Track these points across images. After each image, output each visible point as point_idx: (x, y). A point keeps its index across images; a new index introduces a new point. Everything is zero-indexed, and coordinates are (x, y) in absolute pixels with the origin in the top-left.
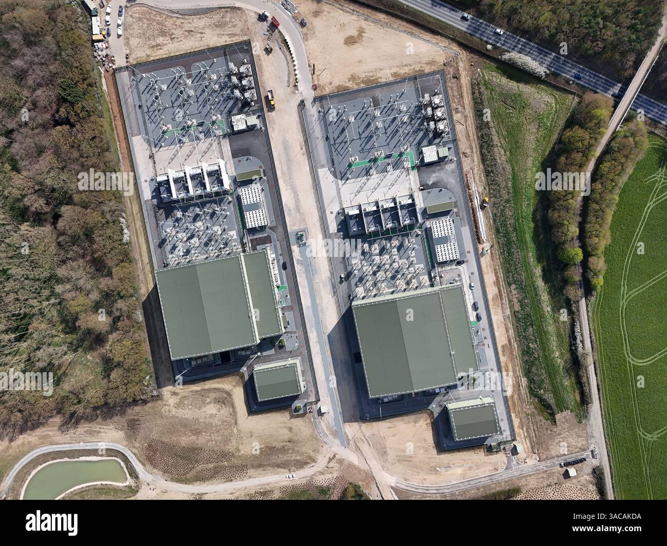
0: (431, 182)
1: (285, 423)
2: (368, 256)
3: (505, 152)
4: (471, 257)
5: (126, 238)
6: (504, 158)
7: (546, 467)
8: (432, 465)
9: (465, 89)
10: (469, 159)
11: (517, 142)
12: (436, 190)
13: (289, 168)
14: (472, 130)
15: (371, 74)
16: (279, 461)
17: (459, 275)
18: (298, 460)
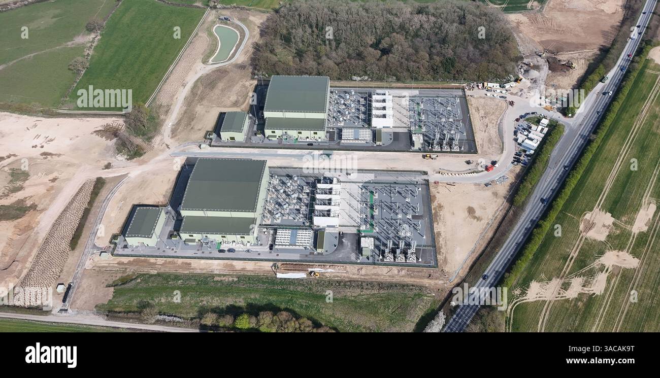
0: (344, 241)
1: (205, 128)
2: (300, 191)
3: (354, 297)
4: (273, 256)
5: (355, 78)
6: (349, 294)
7: (77, 273)
8: (128, 199)
9: (418, 281)
10: (356, 272)
11: (361, 308)
12: (336, 242)
13: (378, 159)
14: (380, 279)
15: (442, 219)
16: (183, 121)
17: (261, 245)
18: (177, 130)
